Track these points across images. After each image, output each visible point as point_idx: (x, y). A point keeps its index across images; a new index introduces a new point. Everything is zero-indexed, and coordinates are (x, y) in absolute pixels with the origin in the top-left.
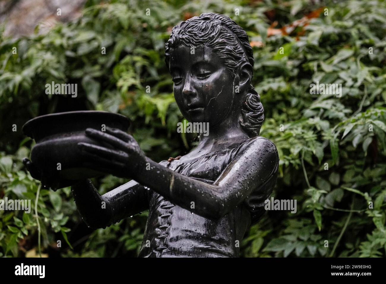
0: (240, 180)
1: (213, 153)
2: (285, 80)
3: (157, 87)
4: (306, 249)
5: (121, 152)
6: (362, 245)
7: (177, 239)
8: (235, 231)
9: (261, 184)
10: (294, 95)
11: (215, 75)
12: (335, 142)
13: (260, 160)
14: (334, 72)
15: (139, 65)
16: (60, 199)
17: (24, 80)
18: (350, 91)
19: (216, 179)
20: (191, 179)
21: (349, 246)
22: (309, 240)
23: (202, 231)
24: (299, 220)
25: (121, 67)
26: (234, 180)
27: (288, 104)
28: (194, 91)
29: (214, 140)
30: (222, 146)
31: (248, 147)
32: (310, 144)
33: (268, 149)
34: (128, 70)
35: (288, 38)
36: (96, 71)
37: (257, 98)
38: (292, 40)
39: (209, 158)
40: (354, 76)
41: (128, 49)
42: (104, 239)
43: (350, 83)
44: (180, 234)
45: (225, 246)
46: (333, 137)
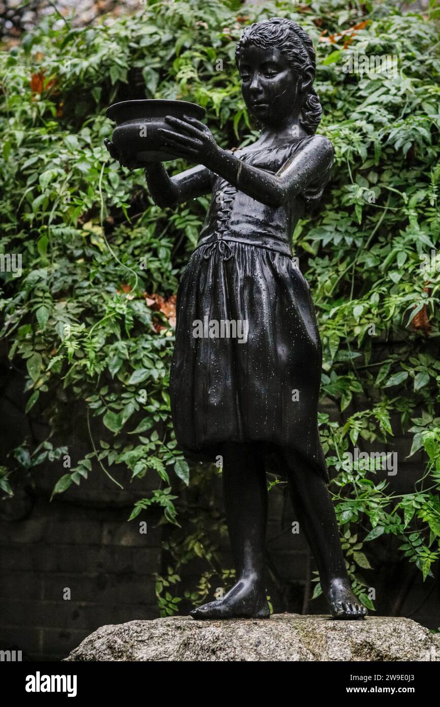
0: (300, 173)
1: (274, 146)
2: (332, 84)
3: (211, 82)
4: (343, 240)
5: (197, 139)
6: (395, 240)
7: (238, 222)
8: (290, 219)
9: (317, 178)
10: (340, 99)
11: (281, 76)
12: (379, 143)
13: (318, 156)
14: (379, 80)
15: (197, 60)
16: (118, 178)
17: (90, 66)
18: (393, 99)
19: (277, 171)
20: (256, 169)
21: (381, 239)
22: (346, 232)
23: (261, 217)
24: (337, 213)
25: (181, 61)
26: (294, 172)
27: (334, 106)
28: (261, 88)
29: (275, 135)
30: (283, 141)
31: (308, 143)
32: (355, 144)
33: (326, 146)
34: (187, 64)
35: (337, 46)
36: (156, 63)
37: (317, 99)
38: (341, 48)
39: (271, 150)
40: (397, 86)
41: (187, 45)
42: (155, 217)
43: (393, 91)
44: (241, 219)
45: (281, 232)
46: (377, 139)
